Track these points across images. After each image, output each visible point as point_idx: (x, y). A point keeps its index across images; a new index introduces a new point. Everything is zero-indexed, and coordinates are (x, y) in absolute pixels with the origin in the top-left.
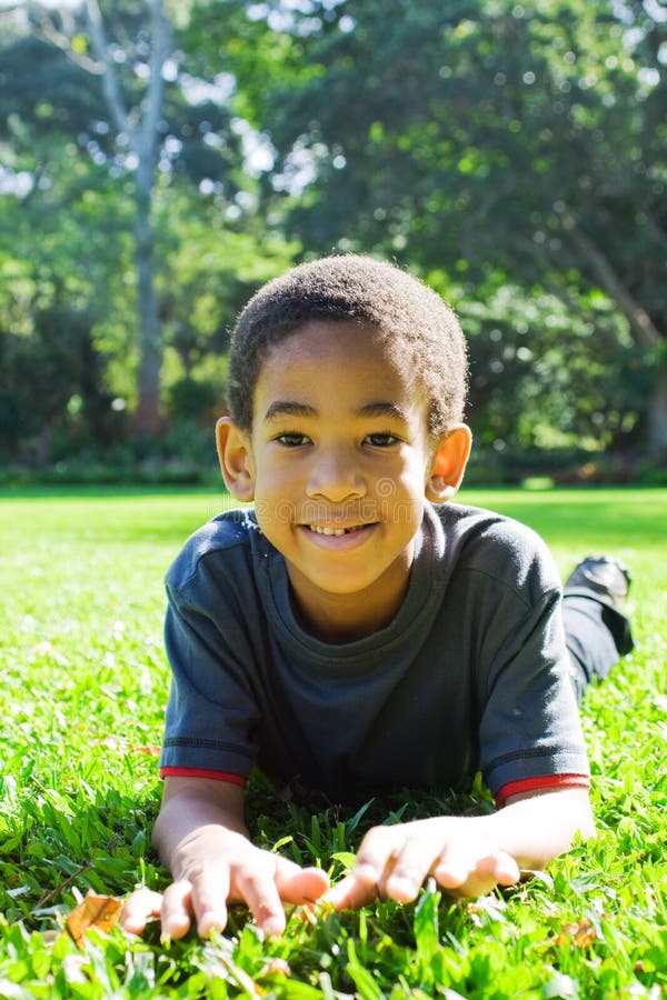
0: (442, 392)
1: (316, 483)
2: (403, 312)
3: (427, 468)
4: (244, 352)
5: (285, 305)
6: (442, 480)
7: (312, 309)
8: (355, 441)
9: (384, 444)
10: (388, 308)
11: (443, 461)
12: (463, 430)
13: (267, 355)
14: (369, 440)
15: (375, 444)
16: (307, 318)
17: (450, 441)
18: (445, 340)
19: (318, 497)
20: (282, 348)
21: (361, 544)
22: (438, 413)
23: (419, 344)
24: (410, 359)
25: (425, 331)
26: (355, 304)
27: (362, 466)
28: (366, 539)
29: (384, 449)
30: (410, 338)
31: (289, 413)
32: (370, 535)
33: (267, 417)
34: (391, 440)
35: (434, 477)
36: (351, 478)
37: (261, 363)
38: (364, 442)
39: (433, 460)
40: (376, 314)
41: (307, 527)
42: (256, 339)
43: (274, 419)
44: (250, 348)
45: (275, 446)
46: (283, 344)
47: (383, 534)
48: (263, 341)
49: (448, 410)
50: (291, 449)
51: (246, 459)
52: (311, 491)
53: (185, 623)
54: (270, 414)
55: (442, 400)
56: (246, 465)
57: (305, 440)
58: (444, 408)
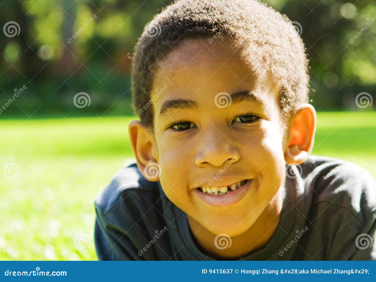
0: (289, 81)
1: (201, 154)
2: (253, 25)
3: (284, 138)
4: (140, 70)
5: (166, 31)
6: (296, 148)
7: (185, 31)
8: (227, 121)
9: (250, 121)
10: (241, 24)
11: (297, 133)
12: (308, 109)
13: (156, 68)
14: (238, 120)
15: (242, 121)
16: (183, 38)
17: (299, 118)
18: (286, 45)
19: (205, 165)
20: (166, 61)
21: (241, 198)
22: (285, 97)
23: (267, 48)
24: (261, 59)
25: (270, 39)
26: (216, 24)
27: (234, 139)
28: (245, 194)
29: (249, 125)
30: (259, 44)
31: (176, 107)
32: (247, 190)
33: (161, 113)
34: (254, 118)
35: (291, 146)
36: (227, 147)
37: (153, 75)
38: (234, 121)
39: (288, 133)
40: (232, 29)
41: (199, 189)
42: (147, 59)
43: (166, 113)
44: (144, 65)
45: (170, 132)
46: (167, 59)
47: (257, 187)
48: (152, 59)
49: (294, 94)
50: (182, 133)
51: (152, 149)
52: (198, 161)
53: (111, 236)
54: (163, 111)
55: (288, 87)
56: (153, 153)
57: (192, 125)
58: (290, 93)
